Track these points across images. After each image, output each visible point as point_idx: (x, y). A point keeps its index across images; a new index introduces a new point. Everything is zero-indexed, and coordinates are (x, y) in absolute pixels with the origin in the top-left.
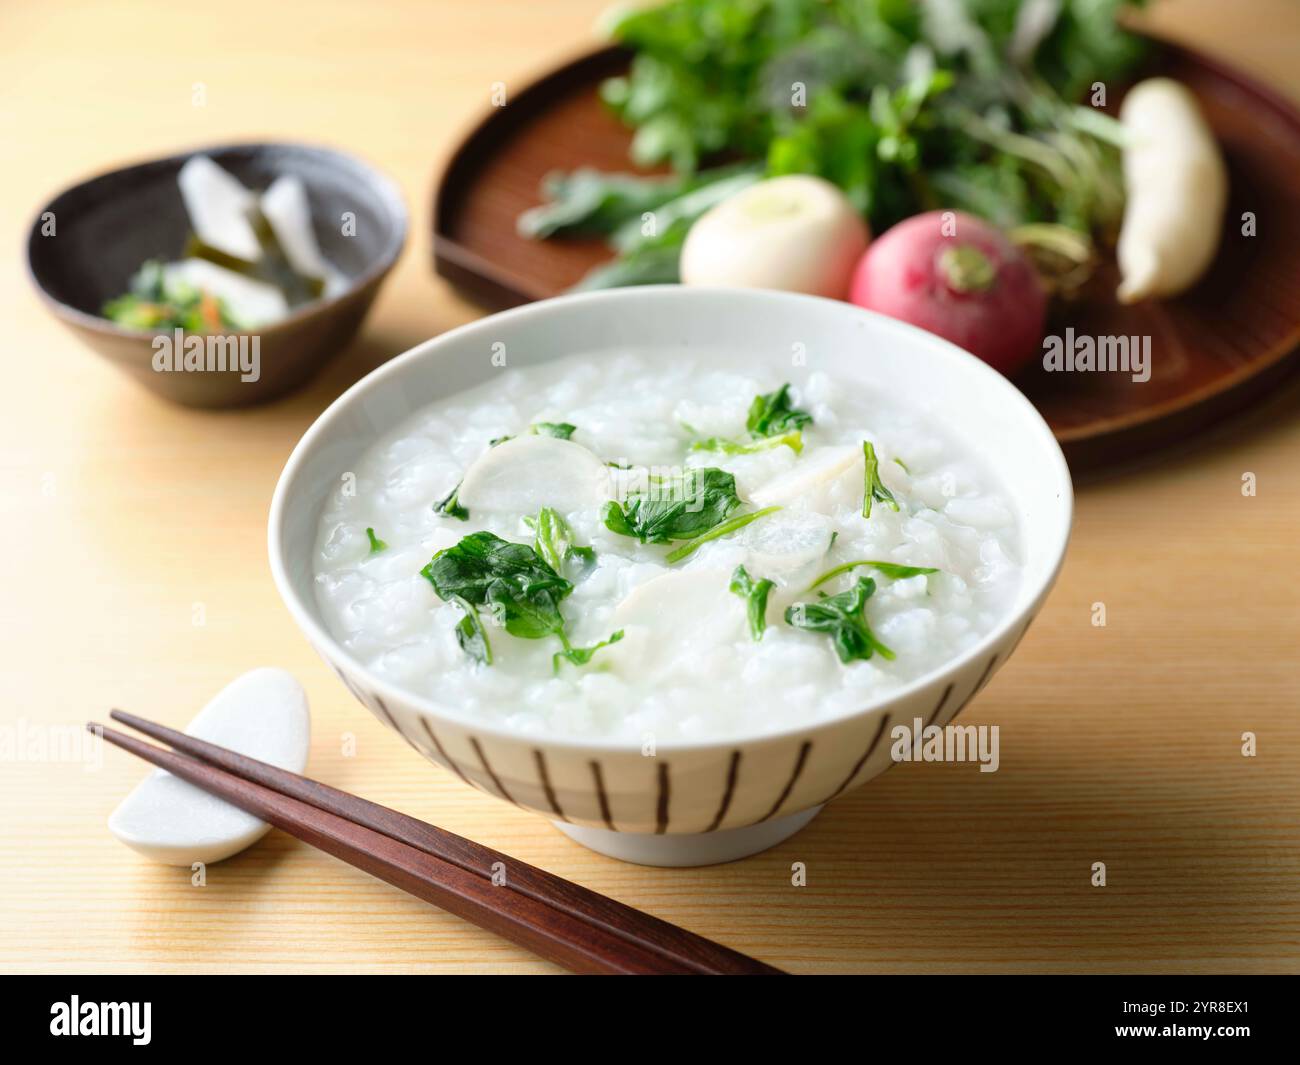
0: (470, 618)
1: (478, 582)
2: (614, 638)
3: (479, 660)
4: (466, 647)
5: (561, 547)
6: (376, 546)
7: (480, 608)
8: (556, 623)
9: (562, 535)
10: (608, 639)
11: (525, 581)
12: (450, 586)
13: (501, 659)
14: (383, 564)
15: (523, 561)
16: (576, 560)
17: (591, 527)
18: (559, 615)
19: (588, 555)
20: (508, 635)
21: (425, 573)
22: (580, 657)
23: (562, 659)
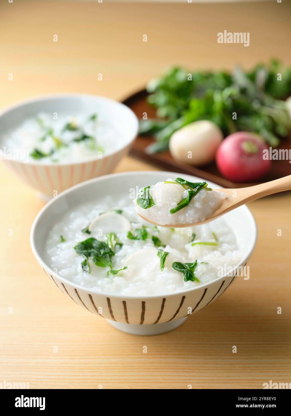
0: (86, 261)
1: (89, 251)
2: (125, 268)
3: (86, 272)
4: (84, 268)
5: (114, 243)
6: (63, 240)
7: (89, 258)
8: (109, 263)
9: (115, 239)
10: (123, 268)
11: (102, 252)
12: (82, 252)
13: (93, 272)
14: (64, 245)
15: (103, 246)
16: (118, 246)
17: (123, 237)
18: (111, 261)
19: (121, 245)
20: (95, 265)
21: (75, 248)
22: (115, 273)
23: (110, 273)
